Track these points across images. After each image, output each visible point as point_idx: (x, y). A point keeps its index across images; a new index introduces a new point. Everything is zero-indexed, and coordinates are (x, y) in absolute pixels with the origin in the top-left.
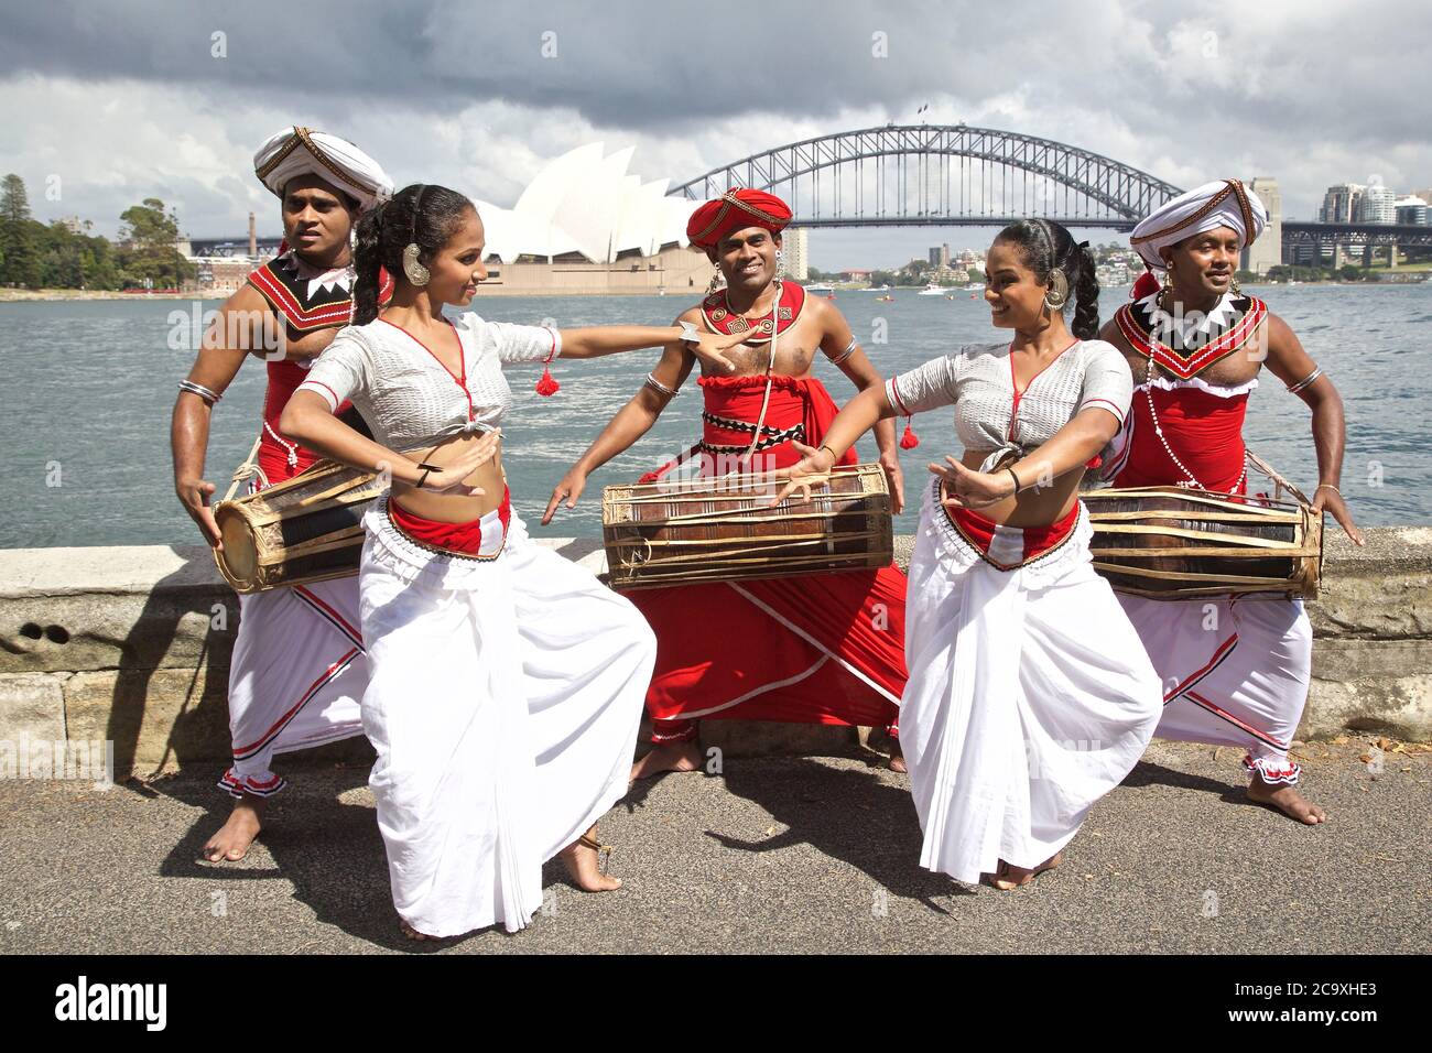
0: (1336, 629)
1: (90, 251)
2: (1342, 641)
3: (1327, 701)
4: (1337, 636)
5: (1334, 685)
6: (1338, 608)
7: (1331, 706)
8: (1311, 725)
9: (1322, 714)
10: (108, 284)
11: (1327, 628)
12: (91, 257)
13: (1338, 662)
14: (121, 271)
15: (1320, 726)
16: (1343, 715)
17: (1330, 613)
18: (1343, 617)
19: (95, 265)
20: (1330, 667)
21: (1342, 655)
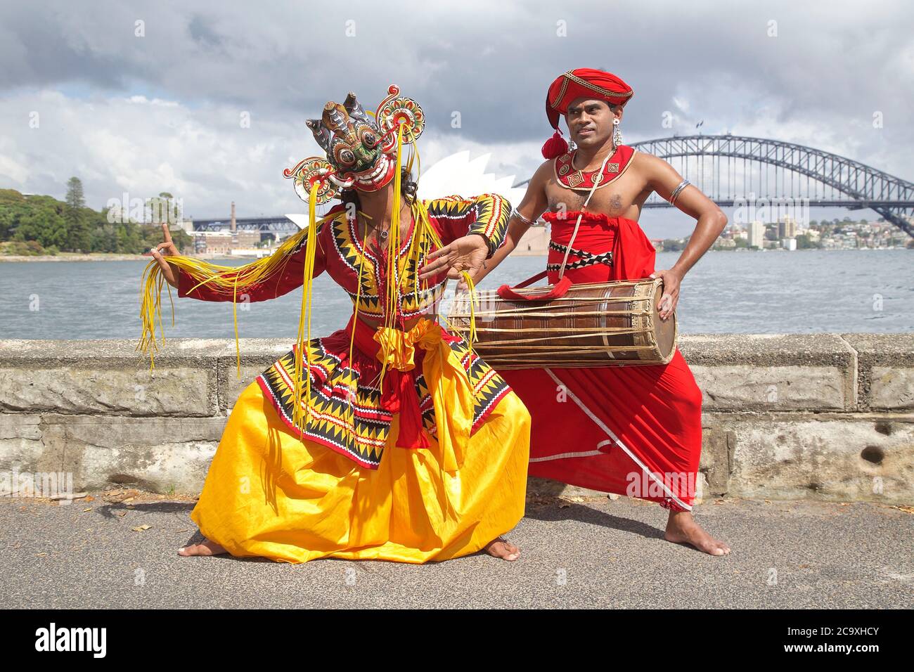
0: (102, 408)
1: (123, 228)
2: (108, 418)
3: (95, 461)
4: (103, 413)
5: (105, 450)
6: (101, 392)
7: (97, 465)
8: (83, 479)
9: (90, 471)
10: (134, 250)
11: (94, 407)
12: (124, 231)
13: (107, 433)
14: (143, 241)
15: (89, 480)
16: (105, 472)
17: (95, 396)
18: (105, 398)
19: (126, 237)
20: (102, 437)
21: (109, 428)
